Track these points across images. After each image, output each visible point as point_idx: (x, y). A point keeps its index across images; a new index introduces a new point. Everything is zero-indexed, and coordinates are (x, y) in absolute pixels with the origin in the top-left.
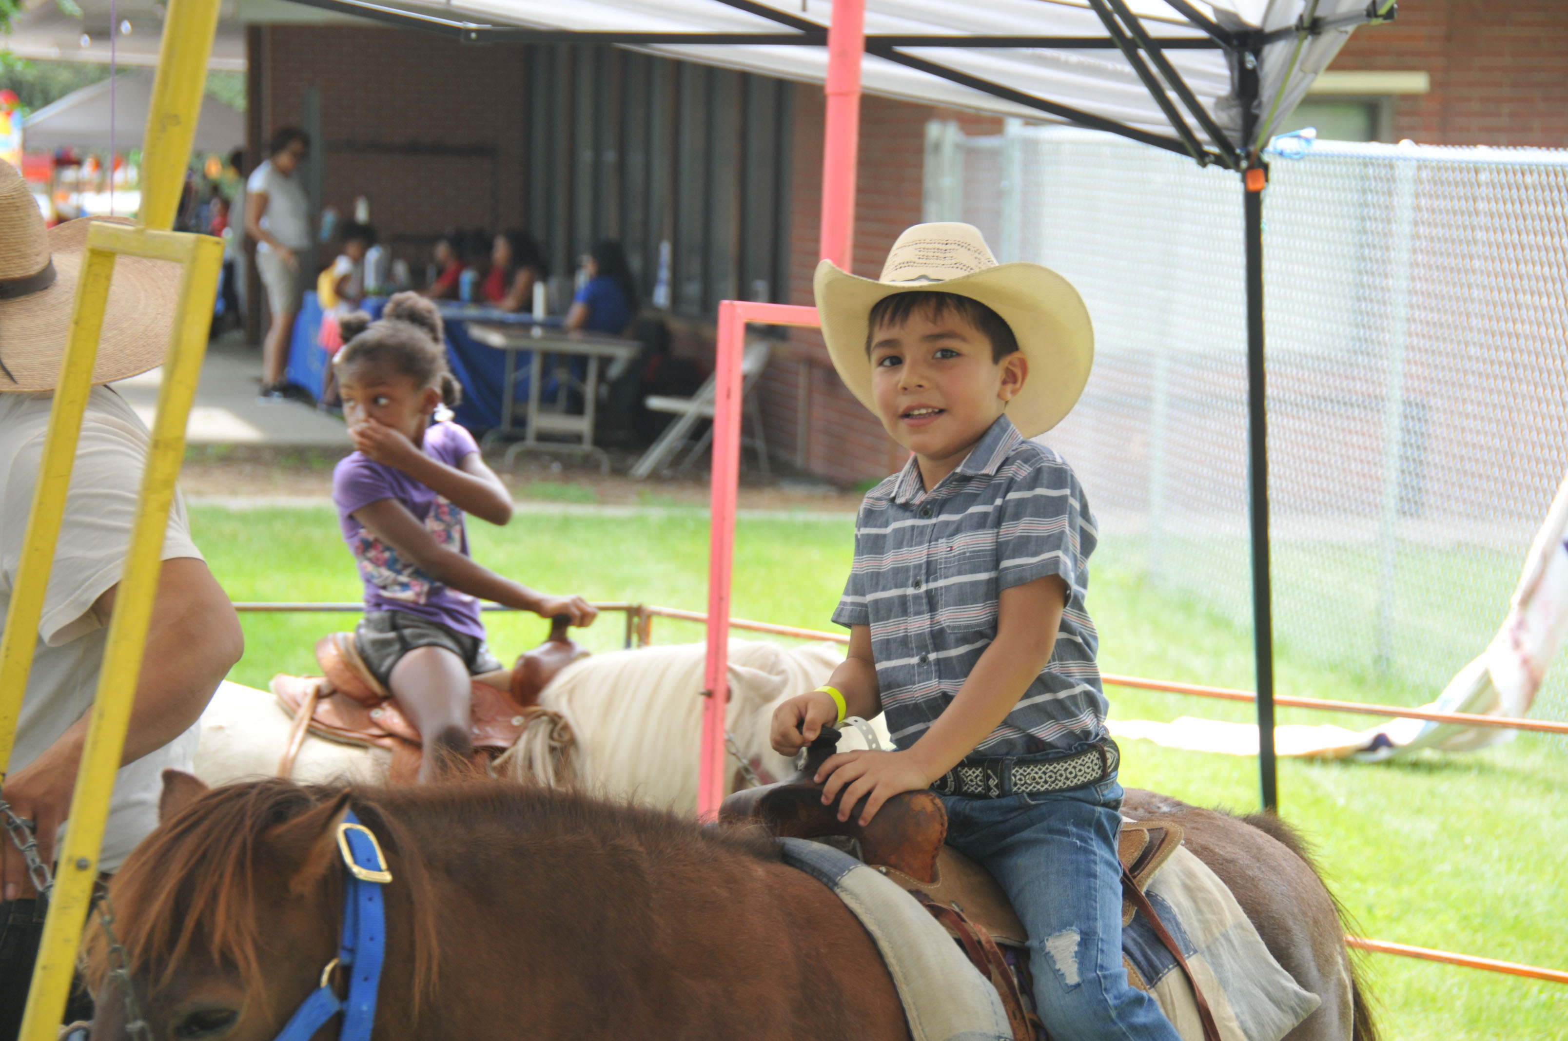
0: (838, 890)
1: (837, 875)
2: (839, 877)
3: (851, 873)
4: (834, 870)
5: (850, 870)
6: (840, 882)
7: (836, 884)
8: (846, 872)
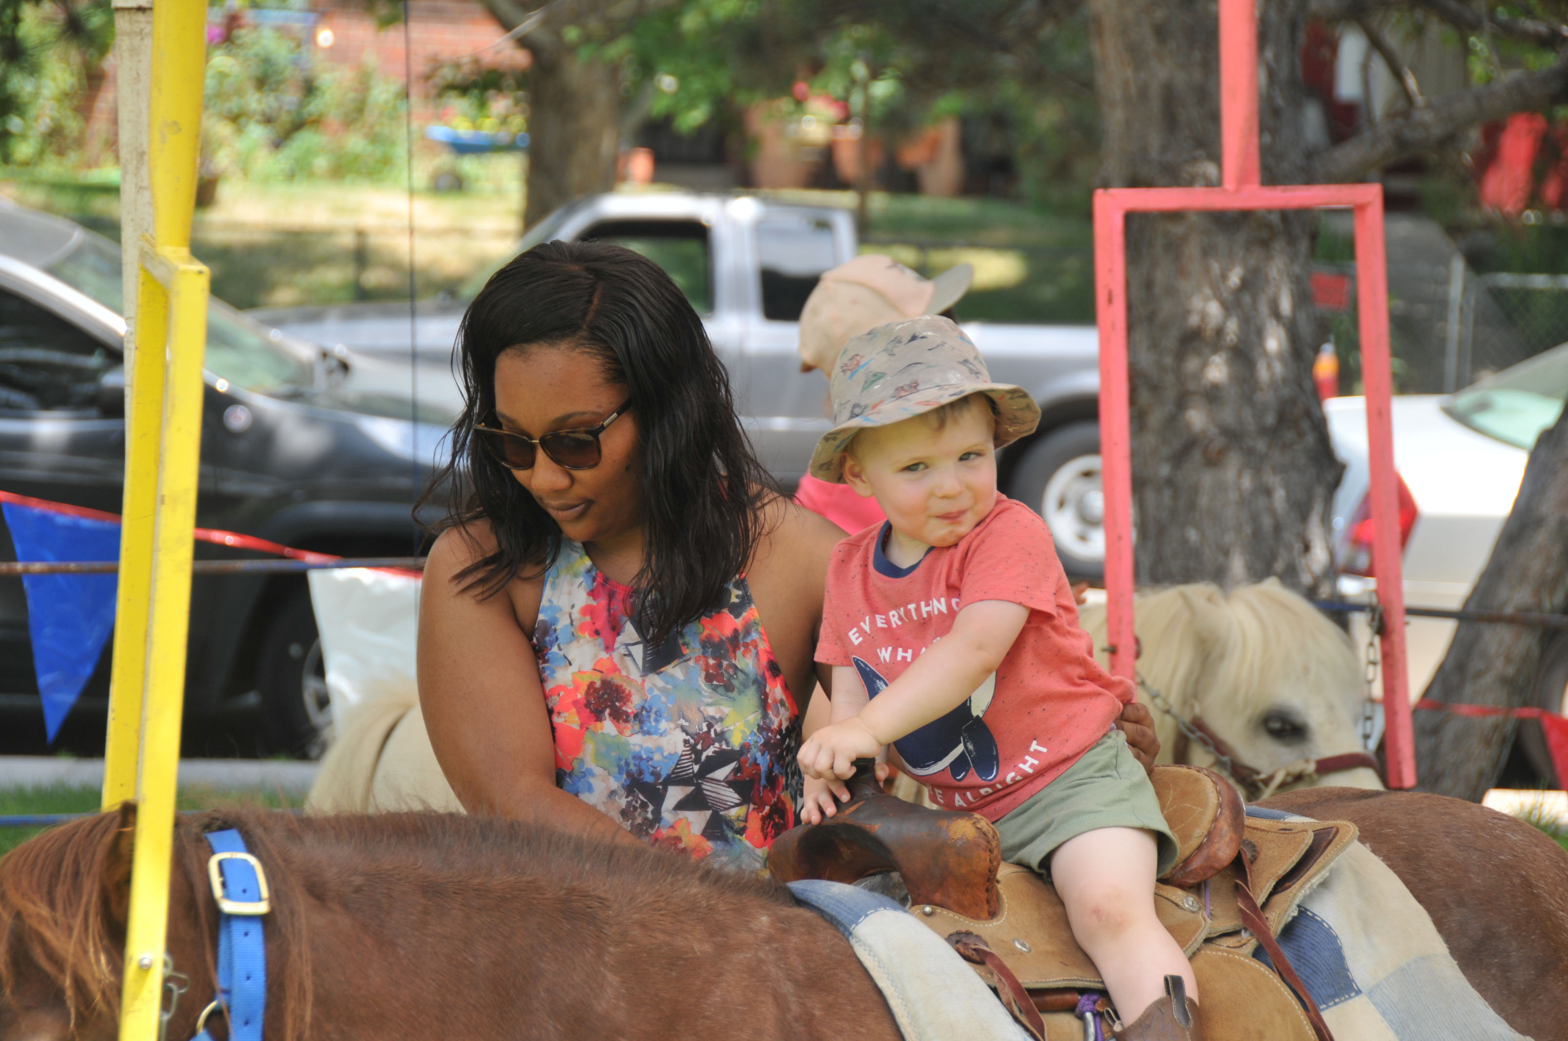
0: (853, 941)
1: (852, 922)
2: (854, 925)
3: (868, 918)
4: (851, 917)
5: (867, 916)
6: (854, 932)
7: (851, 934)
8: (863, 917)
